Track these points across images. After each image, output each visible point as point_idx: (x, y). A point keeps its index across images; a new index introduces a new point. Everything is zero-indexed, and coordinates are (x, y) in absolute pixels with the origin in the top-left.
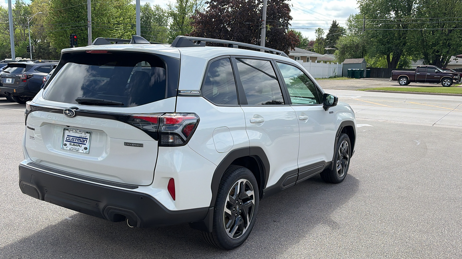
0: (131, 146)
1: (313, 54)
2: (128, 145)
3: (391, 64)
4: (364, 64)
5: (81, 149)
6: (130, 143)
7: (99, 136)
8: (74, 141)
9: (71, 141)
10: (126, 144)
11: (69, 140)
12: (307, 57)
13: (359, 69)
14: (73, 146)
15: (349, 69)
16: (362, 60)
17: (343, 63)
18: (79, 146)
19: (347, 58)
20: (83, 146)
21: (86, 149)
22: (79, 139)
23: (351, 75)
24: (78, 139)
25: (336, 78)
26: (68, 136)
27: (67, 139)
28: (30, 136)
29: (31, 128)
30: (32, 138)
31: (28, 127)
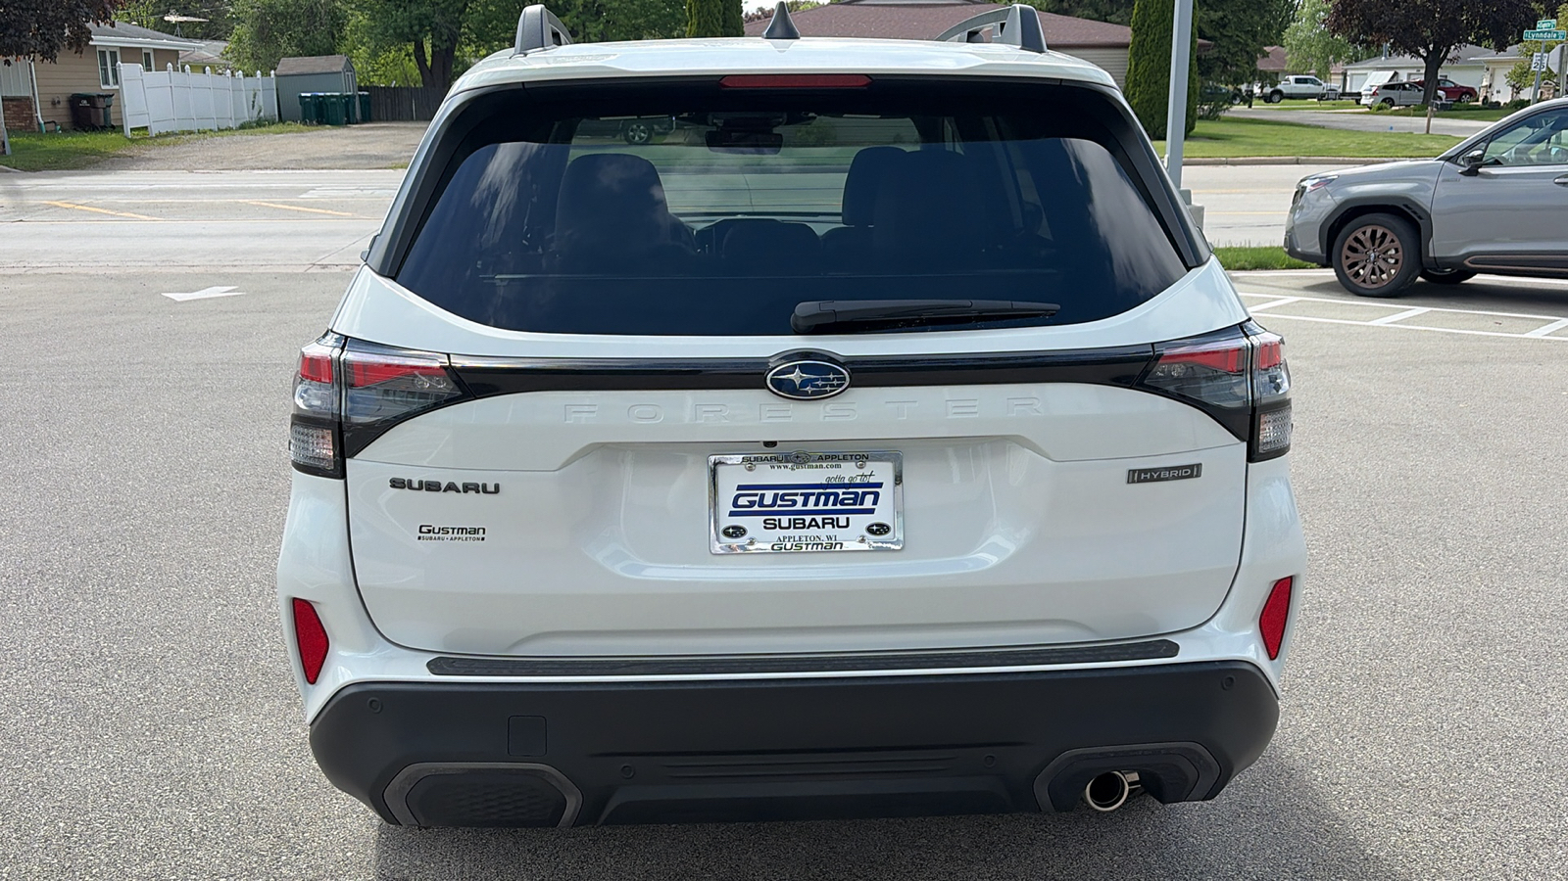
0: (1159, 479)
1: (165, 41)
2: (1146, 480)
3: (430, 71)
4: (349, 73)
5: (853, 533)
6: (1155, 470)
7: (955, 466)
8: (799, 507)
9: (776, 508)
10: (1138, 476)
11: (756, 508)
12: (144, 51)
13: (337, 94)
14: (792, 532)
15: (303, 95)
16: (343, 62)
17: (277, 72)
18: (835, 524)
19: (286, 55)
20: (860, 522)
21: (880, 529)
22: (828, 496)
23: (313, 115)
24: (820, 495)
25: (264, 126)
26: (740, 488)
27: (743, 501)
28: (424, 529)
29: (451, 487)
30: (450, 535)
31: (397, 484)
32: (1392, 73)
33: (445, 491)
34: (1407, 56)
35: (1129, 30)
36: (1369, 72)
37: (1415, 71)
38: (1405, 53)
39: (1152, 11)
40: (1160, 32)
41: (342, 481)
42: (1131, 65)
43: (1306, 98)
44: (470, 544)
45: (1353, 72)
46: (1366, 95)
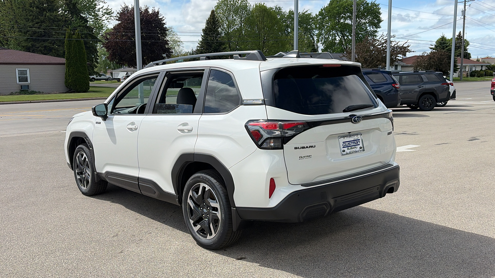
9: (348, 146)
10: (388, 134)
14: (351, 150)
18: (355, 147)
20: (358, 147)
21: (361, 148)
22: (354, 142)
26: (343, 142)
27: (344, 145)
28: (300, 157)
29: (307, 147)
30: (305, 158)
31: (296, 148)
32: (126, 73)
33: (306, 148)
34: (132, 68)
35: (65, 59)
36: (119, 72)
37: (133, 72)
38: (132, 67)
39: (72, 53)
40: (75, 60)
41: (283, 150)
42: (67, 70)
43: (100, 80)
44: (308, 159)
45: (115, 72)
46: (122, 79)
